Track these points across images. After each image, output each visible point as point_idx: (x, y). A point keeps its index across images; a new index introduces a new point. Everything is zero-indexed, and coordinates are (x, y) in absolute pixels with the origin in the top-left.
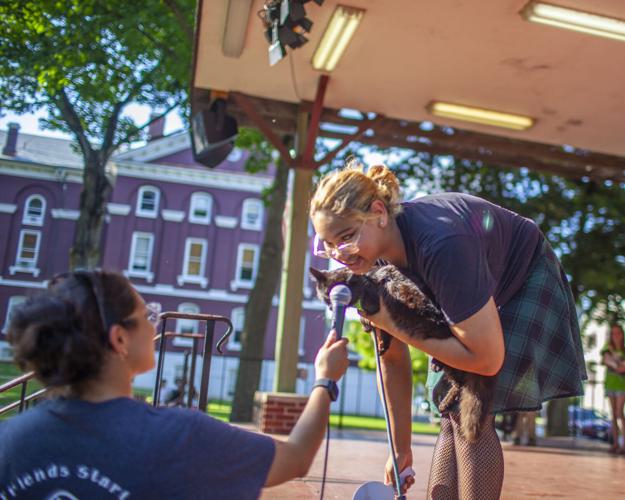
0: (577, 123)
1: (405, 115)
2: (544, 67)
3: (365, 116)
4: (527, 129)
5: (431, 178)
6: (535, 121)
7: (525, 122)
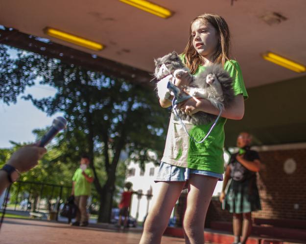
0: (127, 51)
1: (32, 33)
2: (111, 19)
3: (7, 29)
4: (100, 50)
5: (47, 69)
6: (104, 47)
7: (99, 46)
